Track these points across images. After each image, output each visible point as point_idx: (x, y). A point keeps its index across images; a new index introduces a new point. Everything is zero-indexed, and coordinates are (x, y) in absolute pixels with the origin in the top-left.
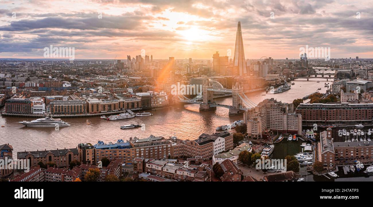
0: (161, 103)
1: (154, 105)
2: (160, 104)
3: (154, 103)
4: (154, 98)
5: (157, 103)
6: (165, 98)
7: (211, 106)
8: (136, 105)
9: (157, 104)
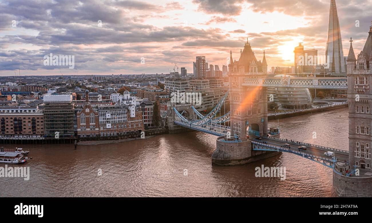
0: (109, 126)
1: (88, 129)
2: (109, 130)
3: (88, 126)
4: (87, 110)
5: (98, 125)
6: (128, 110)
7: (257, 149)
8: (28, 126)
9: (97, 129)
